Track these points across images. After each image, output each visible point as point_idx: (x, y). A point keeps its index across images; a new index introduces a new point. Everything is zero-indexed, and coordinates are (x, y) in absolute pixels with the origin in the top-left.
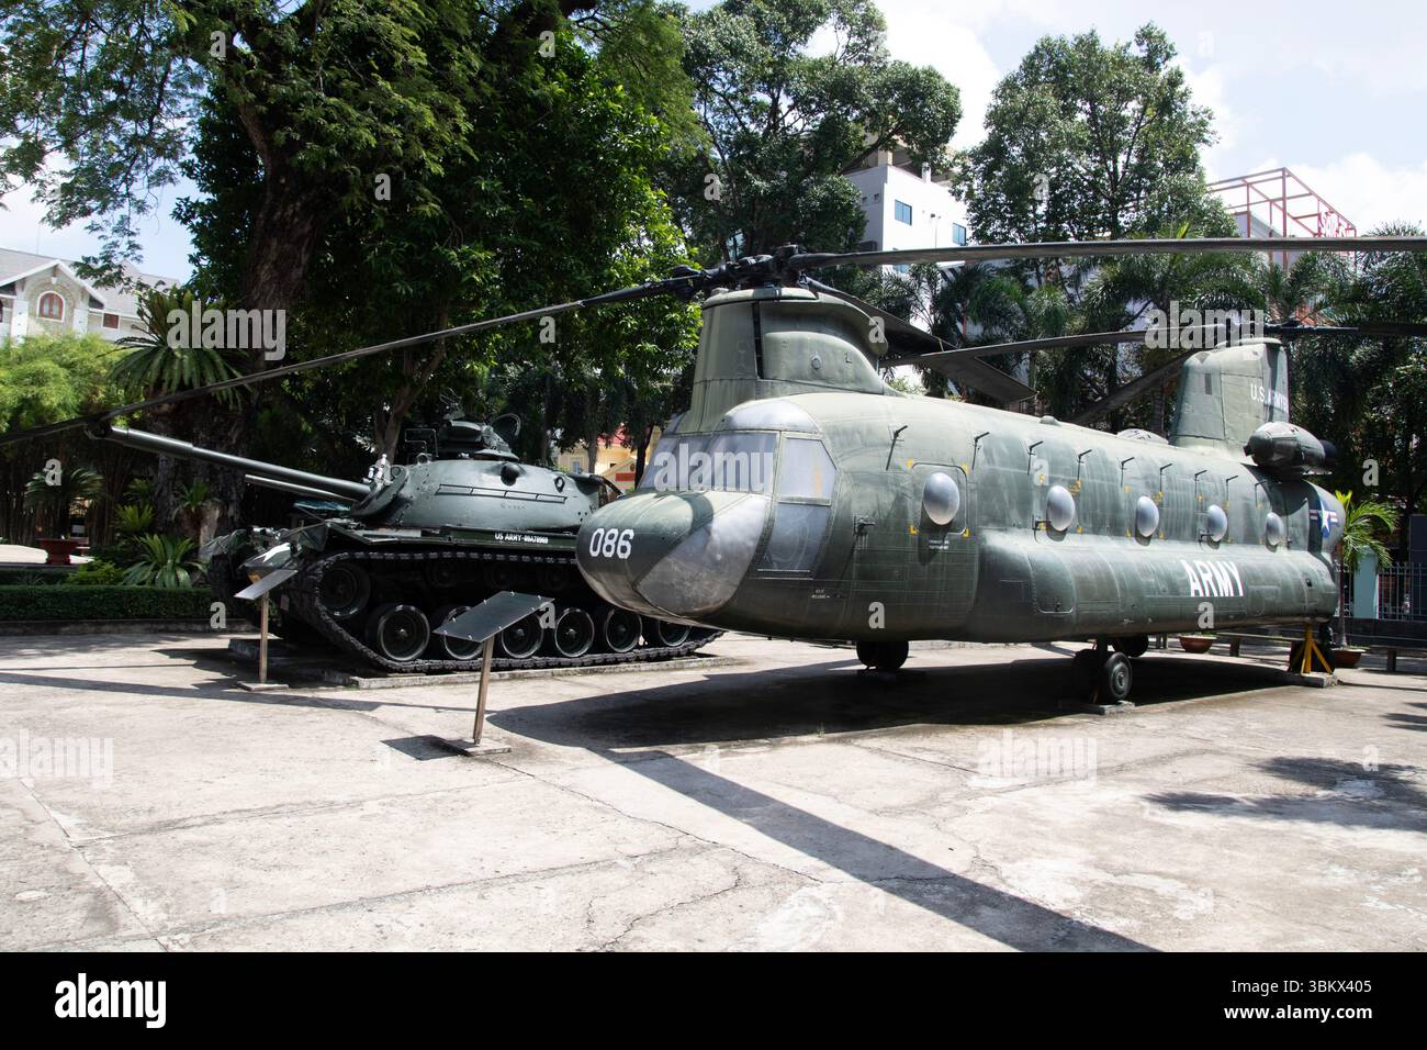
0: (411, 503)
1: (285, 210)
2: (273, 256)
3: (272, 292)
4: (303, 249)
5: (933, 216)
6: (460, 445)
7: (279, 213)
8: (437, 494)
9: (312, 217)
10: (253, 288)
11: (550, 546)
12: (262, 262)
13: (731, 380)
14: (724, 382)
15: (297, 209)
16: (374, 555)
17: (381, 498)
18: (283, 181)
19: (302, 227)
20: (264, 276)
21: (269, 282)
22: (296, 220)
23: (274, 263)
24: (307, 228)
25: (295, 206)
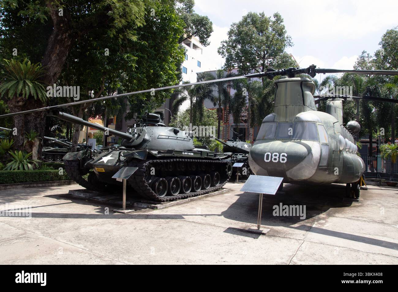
0: (149, 141)
1: (62, 36)
2: (57, 51)
3: (56, 64)
4: (67, 50)
5: (193, 58)
6: (152, 122)
7: (60, 37)
8: (158, 138)
9: (71, 39)
10: (49, 62)
11: (194, 156)
12: (53, 53)
13: (296, 105)
14: (294, 106)
15: (67, 36)
16: (158, 161)
17: (138, 140)
18: (62, 25)
19: (68, 42)
20: (53, 58)
21: (55, 61)
22: (66, 40)
23: (58, 54)
24: (70, 43)
25: (66, 35)
